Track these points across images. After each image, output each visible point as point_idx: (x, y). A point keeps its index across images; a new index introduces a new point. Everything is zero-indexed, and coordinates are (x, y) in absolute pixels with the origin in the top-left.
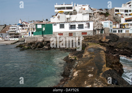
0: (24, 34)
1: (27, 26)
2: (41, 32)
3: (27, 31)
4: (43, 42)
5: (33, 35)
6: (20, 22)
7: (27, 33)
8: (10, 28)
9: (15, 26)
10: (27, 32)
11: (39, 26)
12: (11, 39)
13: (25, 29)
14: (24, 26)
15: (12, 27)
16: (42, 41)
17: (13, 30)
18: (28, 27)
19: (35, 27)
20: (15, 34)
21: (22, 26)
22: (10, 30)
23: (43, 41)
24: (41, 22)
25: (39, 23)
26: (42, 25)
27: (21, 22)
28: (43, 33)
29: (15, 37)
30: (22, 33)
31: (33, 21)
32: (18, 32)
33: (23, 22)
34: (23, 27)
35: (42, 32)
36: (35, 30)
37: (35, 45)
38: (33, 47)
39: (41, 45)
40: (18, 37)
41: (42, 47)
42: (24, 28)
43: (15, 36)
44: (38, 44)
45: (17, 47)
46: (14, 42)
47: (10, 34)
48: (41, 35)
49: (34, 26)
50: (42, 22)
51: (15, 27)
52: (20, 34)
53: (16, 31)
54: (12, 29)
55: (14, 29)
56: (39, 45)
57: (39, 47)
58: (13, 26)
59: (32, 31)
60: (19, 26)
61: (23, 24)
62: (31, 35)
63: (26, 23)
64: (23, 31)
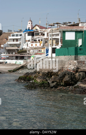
0: (36, 51)
1: (44, 34)
2: (72, 49)
3: (42, 45)
4: (77, 72)
5: (54, 55)
6: (29, 26)
7: (43, 50)
8: (9, 38)
9: (19, 34)
10: (43, 48)
11: (70, 36)
12: (9, 61)
13: (39, 40)
14: (38, 34)
15: (13, 36)
16: (74, 70)
17: (15, 43)
18: (45, 37)
19: (59, 37)
20: (18, 50)
21: (32, 34)
22: (9, 43)
23: (77, 70)
24: (73, 25)
25: (70, 28)
26: (77, 32)
27: (32, 26)
28: (77, 51)
29: (17, 58)
30: (32, 48)
31: (57, 24)
32: (25, 47)
33: (36, 25)
34: (35, 37)
35: (76, 49)
36: (60, 43)
37: (58, 77)
38: (53, 82)
39: (72, 79)
40: (22, 58)
41: (73, 85)
42: (37, 39)
43: (17, 55)
44: (64, 75)
45: (20, 78)
46: (14, 67)
47: (9, 51)
48: (73, 57)
49: (58, 35)
50: (77, 25)
51: (19, 37)
52: (28, 52)
53: (20, 44)
54: (14, 40)
55: (17, 40)
56: (67, 78)
57: (67, 84)
58: (15, 34)
59: (54, 47)
60: (27, 34)
61: (34, 29)
62: (50, 55)
63: (41, 27)
64: (34, 44)
